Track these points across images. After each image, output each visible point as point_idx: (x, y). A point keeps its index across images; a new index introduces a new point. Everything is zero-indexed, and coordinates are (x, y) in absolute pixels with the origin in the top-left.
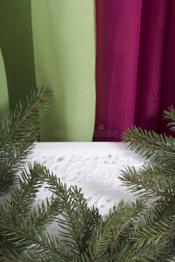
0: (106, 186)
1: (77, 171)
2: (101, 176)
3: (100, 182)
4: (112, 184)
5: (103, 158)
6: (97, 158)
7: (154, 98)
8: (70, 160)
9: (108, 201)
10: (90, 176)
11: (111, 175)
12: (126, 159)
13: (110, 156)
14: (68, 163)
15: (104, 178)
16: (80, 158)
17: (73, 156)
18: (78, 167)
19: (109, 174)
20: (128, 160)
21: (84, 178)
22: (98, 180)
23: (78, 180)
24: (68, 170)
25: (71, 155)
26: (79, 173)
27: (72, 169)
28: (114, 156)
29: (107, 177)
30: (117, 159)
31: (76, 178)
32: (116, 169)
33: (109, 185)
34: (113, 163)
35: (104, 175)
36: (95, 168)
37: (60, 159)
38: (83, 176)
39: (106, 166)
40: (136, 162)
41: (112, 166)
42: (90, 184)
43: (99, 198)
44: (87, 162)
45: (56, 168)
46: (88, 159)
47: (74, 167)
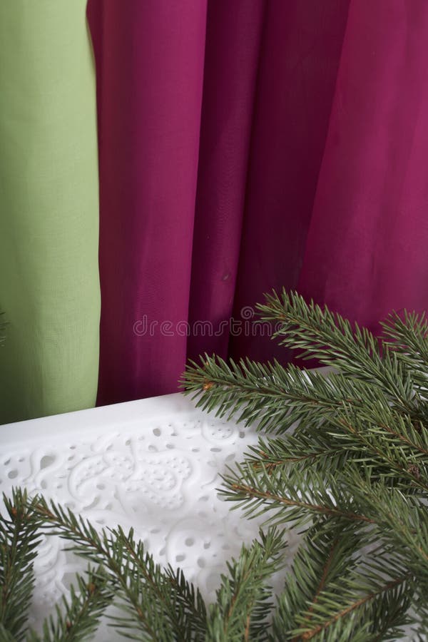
0: (171, 507)
1: (95, 481)
2: (152, 484)
3: (155, 501)
4: (184, 499)
5: (143, 438)
6: (129, 442)
7: (226, 278)
8: (71, 459)
9: (189, 542)
10: (129, 490)
11: (175, 479)
12: (197, 432)
13: (157, 432)
14: (67, 466)
15: (161, 489)
16: (92, 448)
17: (73, 448)
18: (93, 471)
19: (169, 477)
20: (202, 434)
21: (116, 496)
22: (150, 495)
23: (103, 504)
24: (74, 483)
25: (69, 445)
26: (101, 487)
27: (83, 481)
28: (167, 431)
29: (168, 484)
30: (174, 435)
31: (97, 500)
32: (180, 460)
33: (178, 503)
34: (170, 447)
35: (160, 480)
36: (134, 467)
37: (47, 461)
38: (113, 493)
39: (156, 457)
40: (221, 434)
41: (171, 454)
42: (135, 509)
43: (166, 539)
44: (110, 456)
45: (44, 485)
46: (109, 448)
47: (85, 473)
